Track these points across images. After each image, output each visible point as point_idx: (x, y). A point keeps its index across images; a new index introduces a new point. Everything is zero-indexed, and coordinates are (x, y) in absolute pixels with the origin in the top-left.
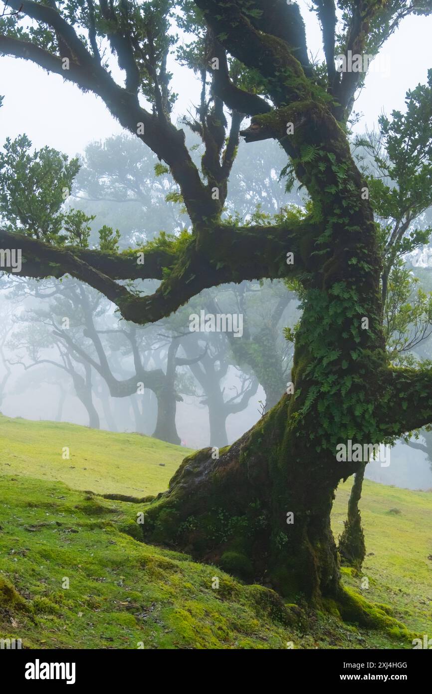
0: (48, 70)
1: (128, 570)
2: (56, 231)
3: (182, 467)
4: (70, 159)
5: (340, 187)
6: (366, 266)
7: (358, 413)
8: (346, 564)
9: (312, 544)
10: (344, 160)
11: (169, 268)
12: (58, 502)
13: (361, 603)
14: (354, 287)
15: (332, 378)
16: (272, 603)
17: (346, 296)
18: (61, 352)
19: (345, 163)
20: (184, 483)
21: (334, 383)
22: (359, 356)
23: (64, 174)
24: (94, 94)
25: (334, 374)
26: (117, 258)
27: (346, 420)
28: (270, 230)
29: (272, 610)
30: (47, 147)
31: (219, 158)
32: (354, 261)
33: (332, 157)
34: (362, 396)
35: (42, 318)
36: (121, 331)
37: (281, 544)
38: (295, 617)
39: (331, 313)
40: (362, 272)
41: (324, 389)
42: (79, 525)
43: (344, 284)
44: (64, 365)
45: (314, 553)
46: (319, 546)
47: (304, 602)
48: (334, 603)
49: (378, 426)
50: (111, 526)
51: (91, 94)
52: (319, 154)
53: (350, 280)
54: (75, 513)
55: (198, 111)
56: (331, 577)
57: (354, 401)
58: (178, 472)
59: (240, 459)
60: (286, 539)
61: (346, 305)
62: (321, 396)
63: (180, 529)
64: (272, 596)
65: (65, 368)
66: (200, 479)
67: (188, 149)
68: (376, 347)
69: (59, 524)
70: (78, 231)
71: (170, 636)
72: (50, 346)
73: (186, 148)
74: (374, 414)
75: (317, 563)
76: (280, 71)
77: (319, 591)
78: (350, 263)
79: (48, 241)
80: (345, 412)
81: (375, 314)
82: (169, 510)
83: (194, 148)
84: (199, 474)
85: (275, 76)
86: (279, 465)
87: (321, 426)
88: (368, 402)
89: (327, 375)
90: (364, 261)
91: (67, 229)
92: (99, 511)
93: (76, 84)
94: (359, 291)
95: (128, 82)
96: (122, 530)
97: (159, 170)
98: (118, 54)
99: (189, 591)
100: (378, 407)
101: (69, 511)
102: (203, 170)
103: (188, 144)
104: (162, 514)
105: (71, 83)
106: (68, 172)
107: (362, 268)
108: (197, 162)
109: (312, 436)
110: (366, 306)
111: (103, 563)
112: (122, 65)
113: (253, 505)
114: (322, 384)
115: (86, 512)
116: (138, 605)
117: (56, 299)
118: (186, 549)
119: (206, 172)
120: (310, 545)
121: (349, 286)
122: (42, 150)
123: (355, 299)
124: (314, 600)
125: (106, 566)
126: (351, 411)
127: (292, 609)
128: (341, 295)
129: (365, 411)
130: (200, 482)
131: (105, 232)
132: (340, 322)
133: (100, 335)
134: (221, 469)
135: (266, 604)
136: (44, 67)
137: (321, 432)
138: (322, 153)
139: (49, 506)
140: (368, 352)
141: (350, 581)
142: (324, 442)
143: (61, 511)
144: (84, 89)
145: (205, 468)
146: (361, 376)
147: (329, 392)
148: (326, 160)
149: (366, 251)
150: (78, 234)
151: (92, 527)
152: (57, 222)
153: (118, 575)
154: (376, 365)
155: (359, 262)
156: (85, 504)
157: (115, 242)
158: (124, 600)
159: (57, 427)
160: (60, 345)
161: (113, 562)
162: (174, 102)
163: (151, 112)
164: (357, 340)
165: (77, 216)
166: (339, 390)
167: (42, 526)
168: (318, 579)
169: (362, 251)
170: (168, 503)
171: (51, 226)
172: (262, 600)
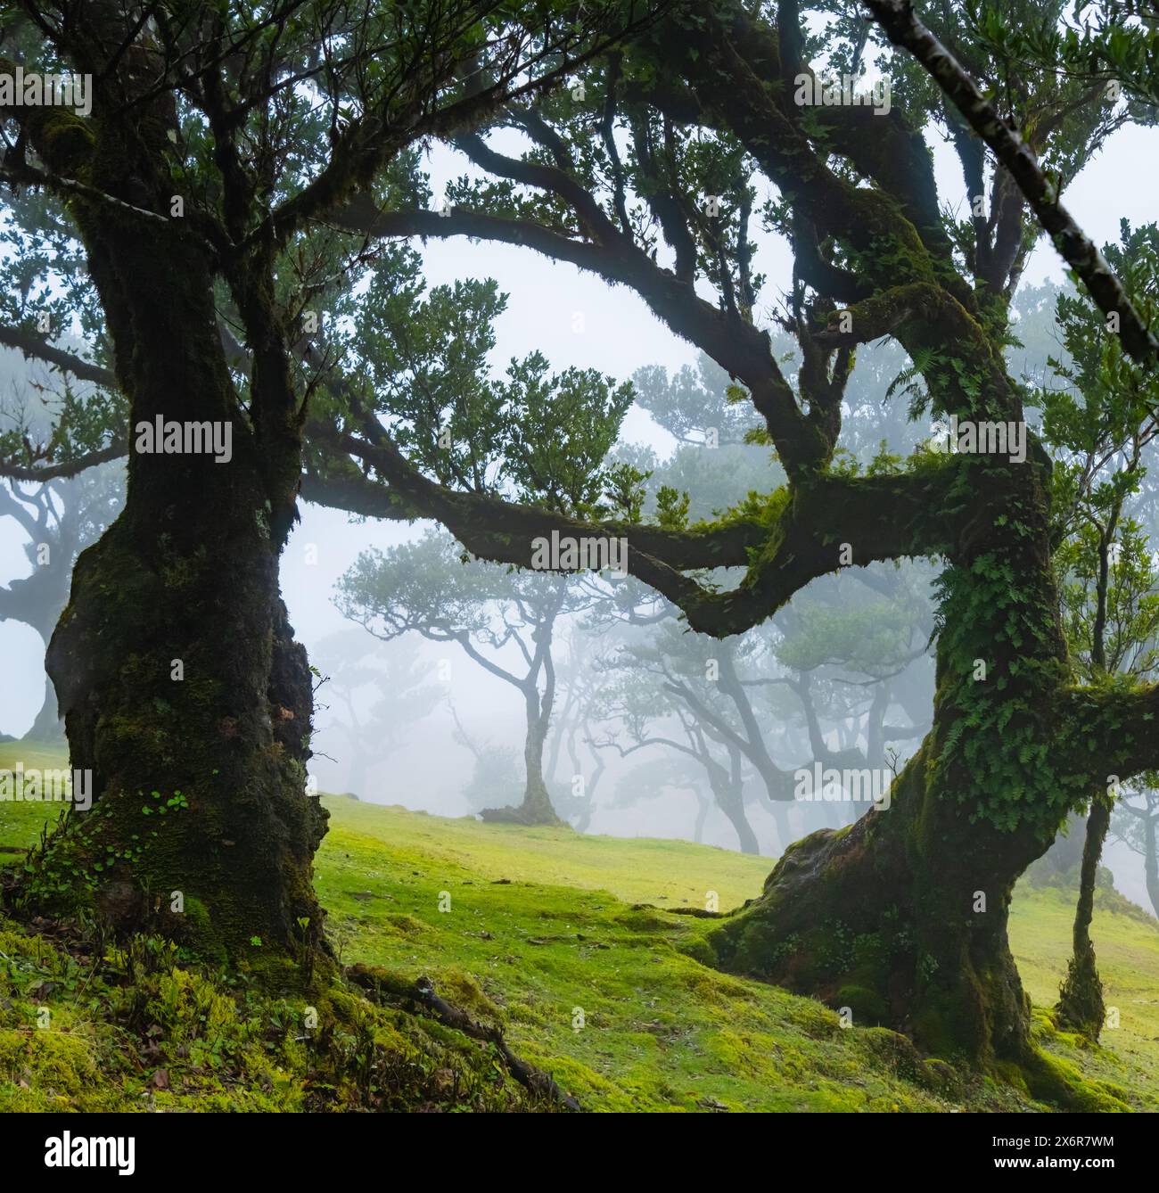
0: (554, 257)
1: (666, 990)
2: (593, 498)
3: (783, 859)
4: (619, 384)
5: (974, 409)
6: (1020, 527)
7: (1024, 759)
8: (1071, 1028)
9: (978, 973)
10: (977, 368)
11: (756, 549)
12: (589, 912)
13: (1061, 1072)
14: (1007, 561)
15: (984, 704)
16: (900, 1052)
17: (995, 575)
18: (686, 726)
19: (980, 372)
20: (784, 883)
21: (986, 714)
22: (1020, 668)
23: (611, 407)
24: (627, 287)
25: (987, 697)
26: (685, 537)
27: (1009, 771)
28: (901, 480)
29: (899, 1063)
30: (573, 369)
31: (826, 371)
32: (1002, 521)
33: (957, 364)
34: (1029, 733)
35: (643, 662)
36: (786, 680)
37: (928, 972)
38: (939, 1077)
39: (975, 601)
40: (1018, 538)
41: (972, 721)
42: (613, 940)
43: (991, 557)
44: (690, 746)
45: (979, 987)
46: (989, 977)
47: (964, 1063)
48: (1017, 1068)
49: (1057, 779)
50: (664, 943)
51: (621, 288)
52: (937, 362)
53: (1000, 550)
54: (612, 926)
55: (789, 300)
56: (1011, 1028)
57: (1018, 739)
58: (778, 867)
59: (866, 841)
60: (936, 966)
61: (996, 588)
62: (969, 733)
63: (776, 953)
64: (900, 1042)
65: (693, 753)
66: (808, 876)
67: (777, 359)
68: (1051, 655)
69: (580, 938)
70: (625, 498)
71: (702, 1059)
72: (665, 713)
73: (773, 359)
74: (1050, 761)
75: (985, 1001)
76: (878, 241)
77: (990, 1048)
78: (996, 524)
79: (580, 516)
80: (1006, 759)
81: (1043, 602)
82: (757, 924)
83: (789, 357)
84: (808, 868)
85: (871, 249)
86: (919, 847)
87: (973, 781)
88: (1040, 741)
89: (976, 701)
90: (1019, 520)
91: (609, 495)
92: (653, 925)
93: (597, 275)
94: (1015, 567)
95: (678, 264)
96: (682, 951)
97: (734, 395)
98: (663, 225)
99: (760, 1023)
100: (1054, 750)
101: (604, 925)
102: (801, 390)
103: (776, 353)
104: (749, 931)
105: (591, 272)
106: (617, 405)
107: (1017, 531)
108: (793, 380)
109: (961, 799)
110: (1026, 590)
111: (631, 981)
112: (670, 239)
113: (888, 914)
114: (970, 714)
115: (631, 928)
116: (666, 1027)
117: (666, 626)
118: (783, 982)
119: (805, 395)
120: (973, 976)
121: (999, 562)
122: (564, 374)
123: (1009, 579)
124: (980, 1060)
125: (634, 985)
126: (1014, 756)
127: (935, 1066)
128: (986, 574)
129: (1035, 757)
130: (808, 880)
131: (666, 496)
132: (988, 615)
133: (746, 689)
134: (839, 858)
135: (890, 1054)
136: (547, 255)
137: (974, 792)
138: (942, 359)
139: (573, 918)
140: (1033, 662)
141: (1070, 1052)
142: (980, 808)
143: (592, 925)
144: (610, 281)
145: (817, 860)
146: (1026, 700)
147: (979, 726)
148: (949, 369)
149: (1019, 505)
150: (625, 502)
151: (632, 944)
152: (595, 484)
153: (651, 995)
154: (1051, 684)
155: (1010, 521)
156: (631, 915)
157: (683, 512)
158: (646, 1020)
159: (660, 847)
160: (683, 711)
161: (647, 980)
162: (759, 287)
163: (719, 307)
164: (1017, 644)
165: (622, 473)
166: (995, 724)
167: (555, 939)
168: (987, 1028)
169: (1014, 505)
170: (758, 912)
171: (586, 492)
172: (884, 1047)
